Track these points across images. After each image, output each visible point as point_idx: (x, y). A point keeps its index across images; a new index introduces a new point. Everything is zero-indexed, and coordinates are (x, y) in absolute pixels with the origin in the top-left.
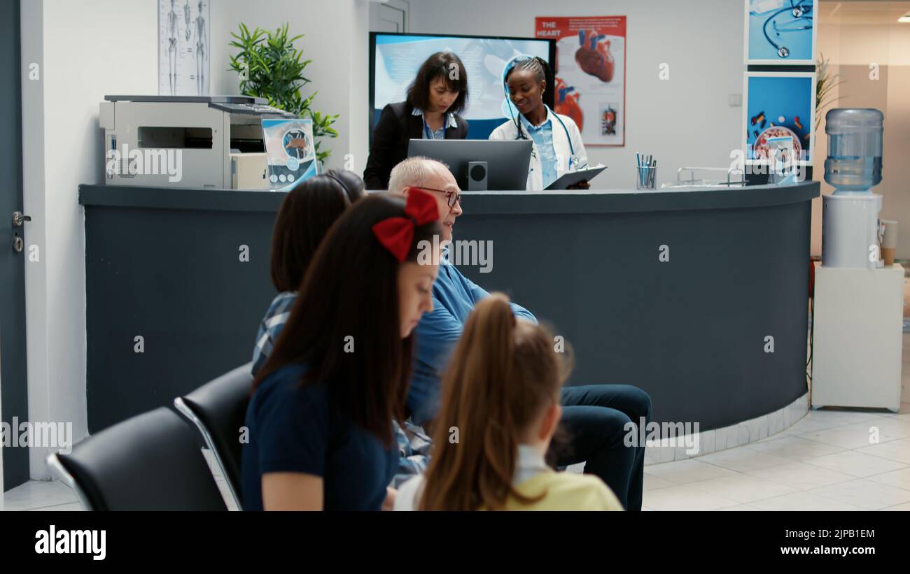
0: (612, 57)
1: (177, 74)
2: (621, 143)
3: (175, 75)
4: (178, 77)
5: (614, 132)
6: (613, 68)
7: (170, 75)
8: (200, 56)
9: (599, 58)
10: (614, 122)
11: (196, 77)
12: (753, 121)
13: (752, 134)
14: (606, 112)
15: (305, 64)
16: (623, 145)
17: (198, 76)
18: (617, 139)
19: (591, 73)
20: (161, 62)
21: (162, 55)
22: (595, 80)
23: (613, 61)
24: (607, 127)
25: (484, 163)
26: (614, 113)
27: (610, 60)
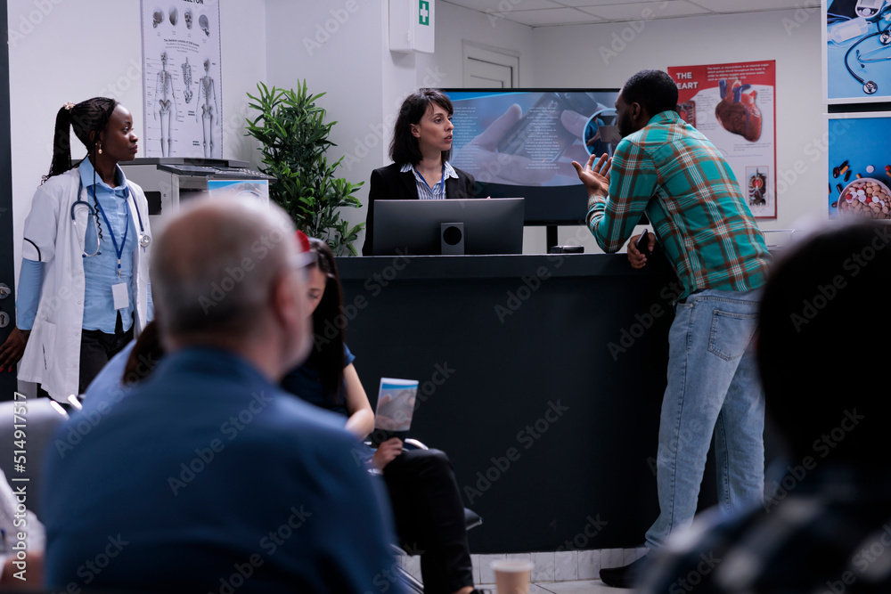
0: (760, 111)
1: (173, 138)
2: (773, 215)
3: (169, 141)
4: (173, 143)
5: (764, 201)
6: (761, 124)
7: (162, 140)
8: (207, 121)
9: (744, 112)
10: (763, 190)
11: (201, 142)
12: (836, 172)
13: (834, 188)
14: (754, 177)
15: (330, 125)
16: (775, 217)
17: (204, 142)
18: (767, 210)
19: (735, 131)
20: (147, 125)
21: (150, 118)
22: (740, 139)
23: (761, 116)
24: (755, 196)
25: (460, 225)
26: (763, 178)
27: (758, 114)
